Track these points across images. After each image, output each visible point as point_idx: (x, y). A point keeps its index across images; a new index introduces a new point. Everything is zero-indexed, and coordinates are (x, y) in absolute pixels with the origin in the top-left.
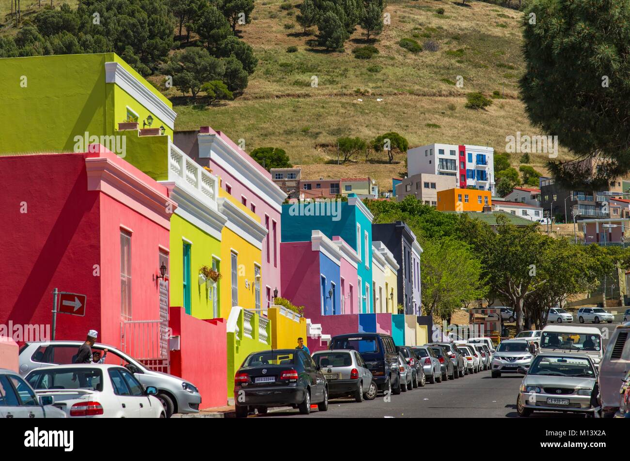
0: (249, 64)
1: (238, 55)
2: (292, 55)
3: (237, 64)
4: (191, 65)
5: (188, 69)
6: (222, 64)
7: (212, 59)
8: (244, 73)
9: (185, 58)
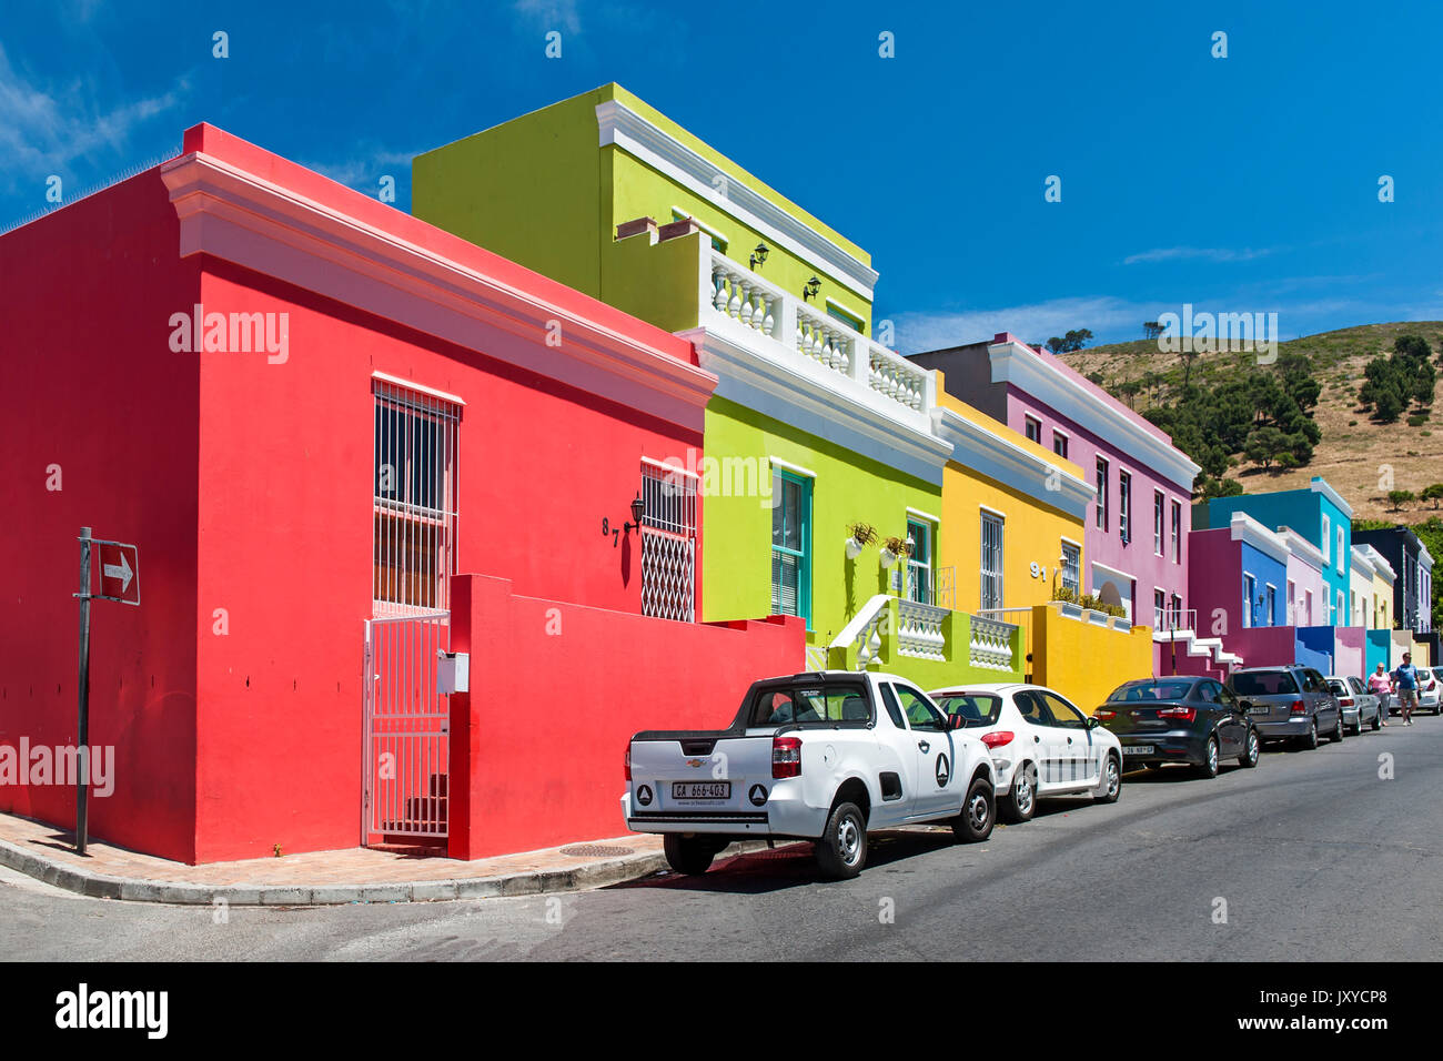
0: (1314, 438)
1: (1305, 432)
2: (1353, 428)
3: (1305, 439)
4: (1265, 442)
5: (1262, 445)
6: (1291, 439)
7: (1284, 435)
8: (1310, 445)
9: (1260, 437)
